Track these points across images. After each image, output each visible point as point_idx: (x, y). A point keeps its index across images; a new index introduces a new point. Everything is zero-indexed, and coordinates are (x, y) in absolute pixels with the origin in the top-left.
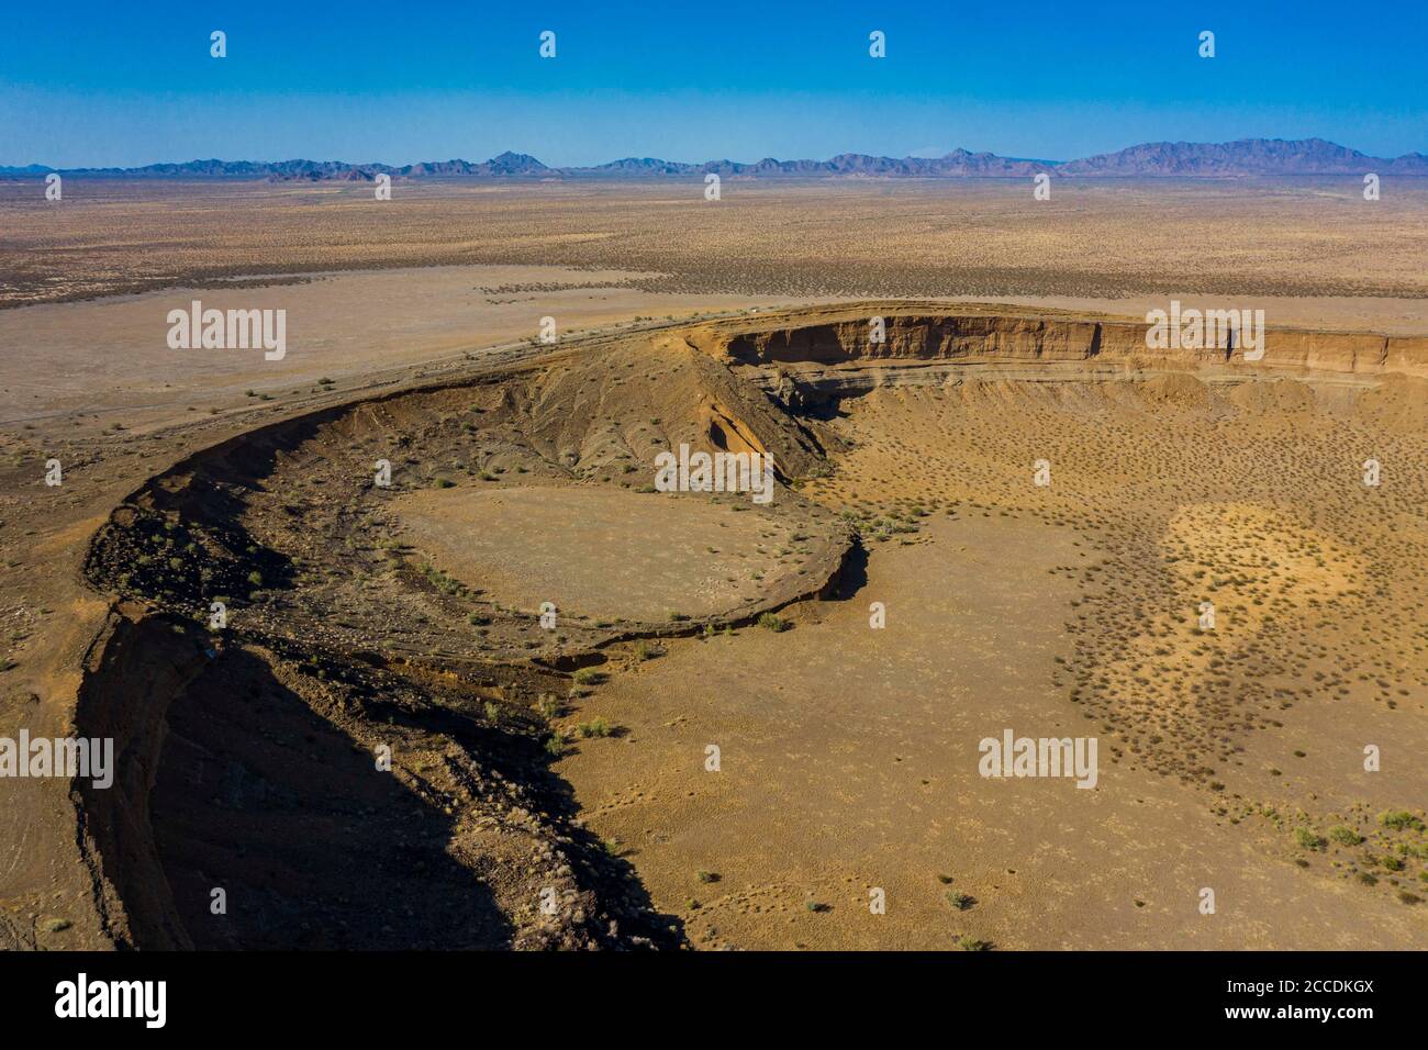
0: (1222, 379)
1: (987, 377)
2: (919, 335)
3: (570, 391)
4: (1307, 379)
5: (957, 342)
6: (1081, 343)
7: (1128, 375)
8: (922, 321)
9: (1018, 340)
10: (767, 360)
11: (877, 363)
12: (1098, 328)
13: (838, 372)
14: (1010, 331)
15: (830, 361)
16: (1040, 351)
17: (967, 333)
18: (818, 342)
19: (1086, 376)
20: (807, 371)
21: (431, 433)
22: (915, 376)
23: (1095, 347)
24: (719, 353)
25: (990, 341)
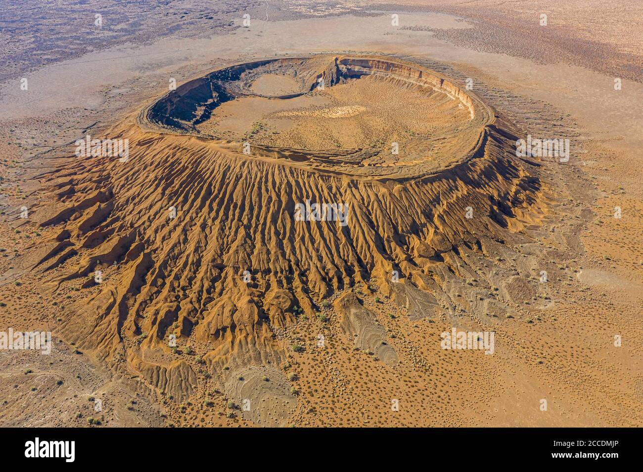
0: (436, 90)
1: (395, 77)
2: (385, 65)
3: (313, 63)
4: (448, 95)
5: (394, 69)
6: (417, 74)
7: (422, 84)
8: (385, 63)
9: (406, 71)
10: (350, 65)
11: (375, 69)
12: (421, 72)
13: (365, 70)
14: (405, 69)
15: (365, 67)
16: (410, 74)
17: (396, 67)
18: (364, 63)
19: (414, 82)
20: (357, 69)
21: (286, 66)
22: (381, 73)
23: (420, 76)
24: (338, 62)
25: (400, 70)
